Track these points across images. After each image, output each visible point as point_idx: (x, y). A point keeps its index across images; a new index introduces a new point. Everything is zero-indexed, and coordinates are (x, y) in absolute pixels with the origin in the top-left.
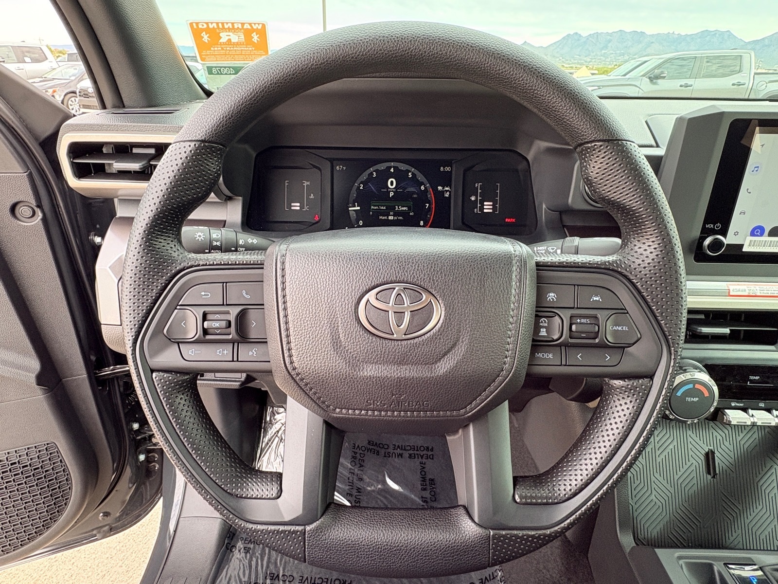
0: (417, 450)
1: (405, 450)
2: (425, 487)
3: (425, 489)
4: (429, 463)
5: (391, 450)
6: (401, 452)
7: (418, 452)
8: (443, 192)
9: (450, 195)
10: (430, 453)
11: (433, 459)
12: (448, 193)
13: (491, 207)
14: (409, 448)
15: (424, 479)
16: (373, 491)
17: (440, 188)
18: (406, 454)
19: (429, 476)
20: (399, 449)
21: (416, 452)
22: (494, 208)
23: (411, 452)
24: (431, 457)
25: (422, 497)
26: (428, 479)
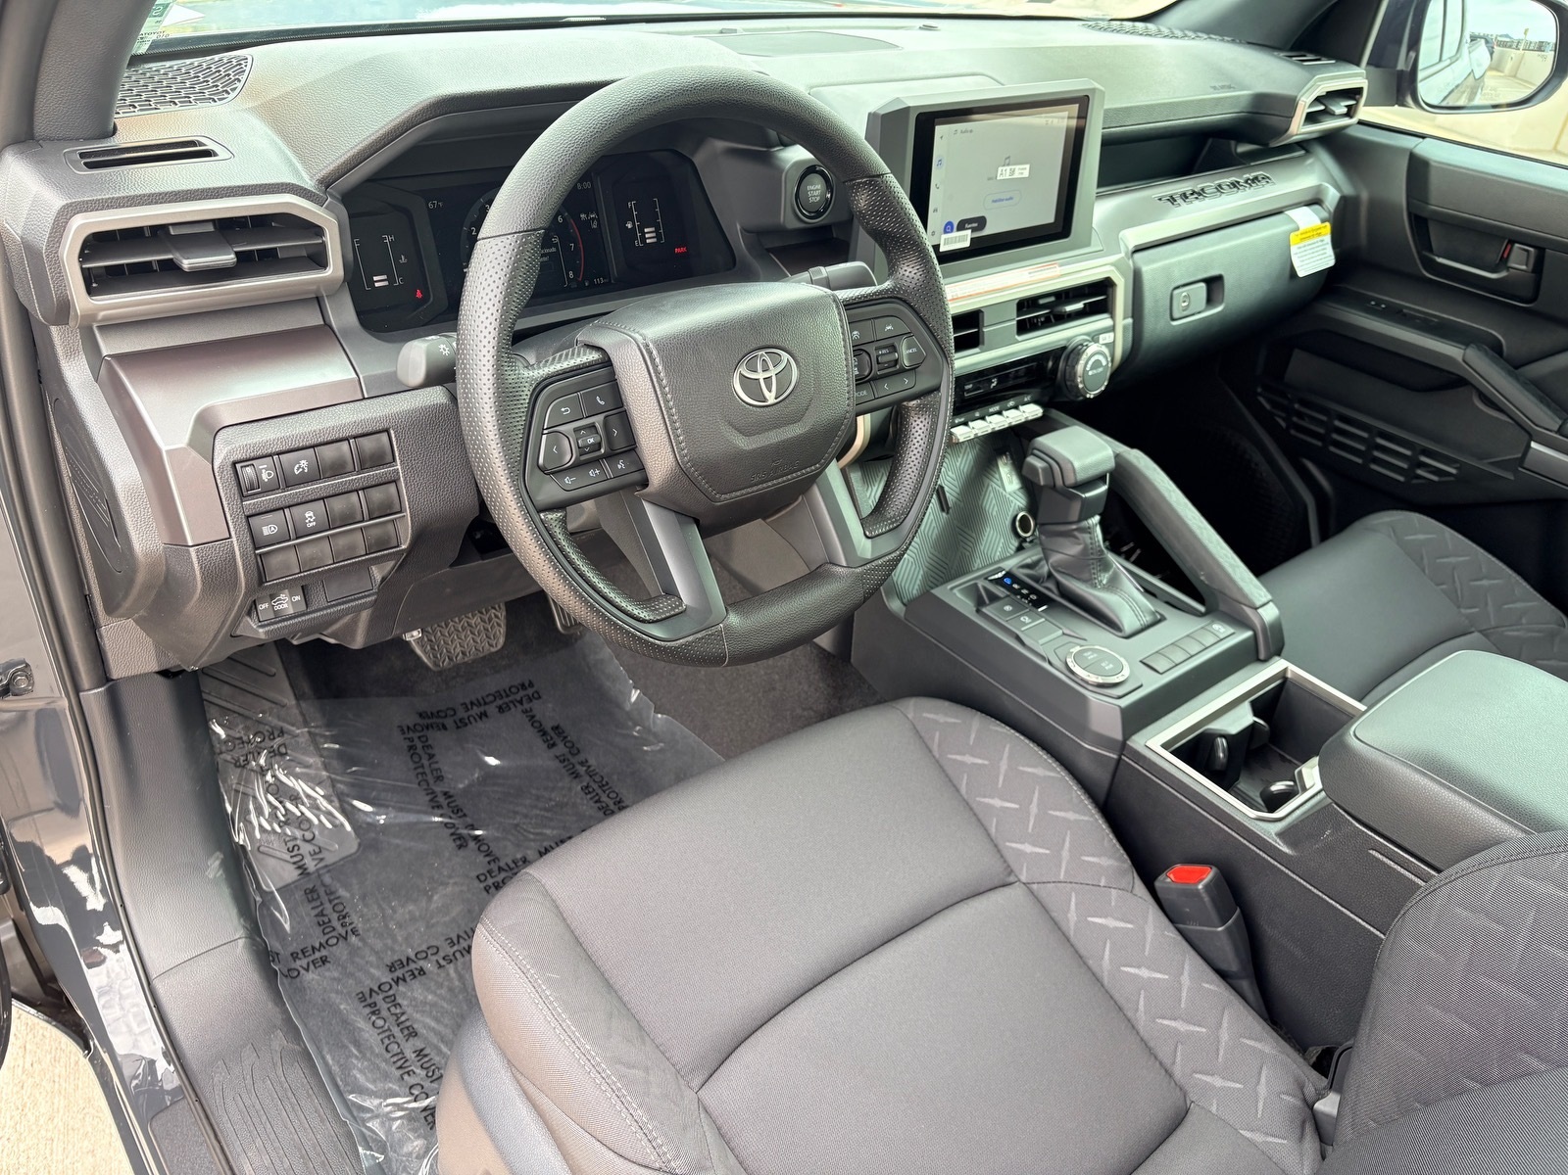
0: (507, 696)
1: (485, 703)
2: (551, 742)
3: (554, 745)
4: (536, 705)
5: (461, 713)
6: (482, 709)
7: (510, 698)
8: (588, 222)
9: (599, 224)
10: (530, 691)
11: (540, 697)
12: (595, 222)
13: (654, 235)
14: (491, 698)
15: (543, 733)
16: (470, 786)
17: (583, 216)
18: (492, 709)
19: (548, 725)
20: (475, 708)
21: (506, 700)
22: (658, 236)
23: (499, 702)
24: (536, 695)
25: (557, 757)
26: (549, 731)
